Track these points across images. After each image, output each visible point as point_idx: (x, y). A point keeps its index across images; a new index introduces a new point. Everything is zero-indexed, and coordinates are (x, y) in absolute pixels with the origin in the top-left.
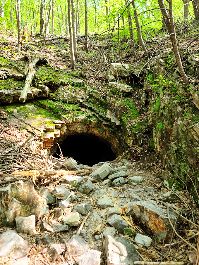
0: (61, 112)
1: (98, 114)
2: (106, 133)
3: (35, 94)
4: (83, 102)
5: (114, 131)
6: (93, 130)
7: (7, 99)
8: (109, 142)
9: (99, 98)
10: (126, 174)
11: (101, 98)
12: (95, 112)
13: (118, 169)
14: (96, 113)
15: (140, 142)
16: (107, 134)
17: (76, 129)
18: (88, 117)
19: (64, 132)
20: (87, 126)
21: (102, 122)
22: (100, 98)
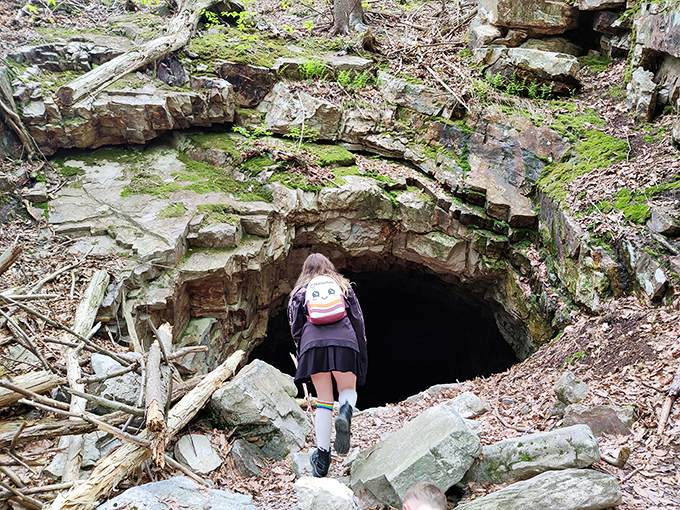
0: (269, 170)
1: (430, 176)
2: (467, 255)
3: (179, 110)
4: (370, 133)
5: (506, 243)
6: (409, 246)
7: (67, 130)
8: (487, 297)
9: (436, 113)
10: (600, 489)
11: (441, 112)
12: (419, 170)
13: (531, 450)
14: (423, 173)
15: (652, 278)
16: (474, 259)
17: (338, 239)
18: (387, 189)
19: (280, 251)
20: (383, 229)
21: (450, 204)
22: (440, 114)
